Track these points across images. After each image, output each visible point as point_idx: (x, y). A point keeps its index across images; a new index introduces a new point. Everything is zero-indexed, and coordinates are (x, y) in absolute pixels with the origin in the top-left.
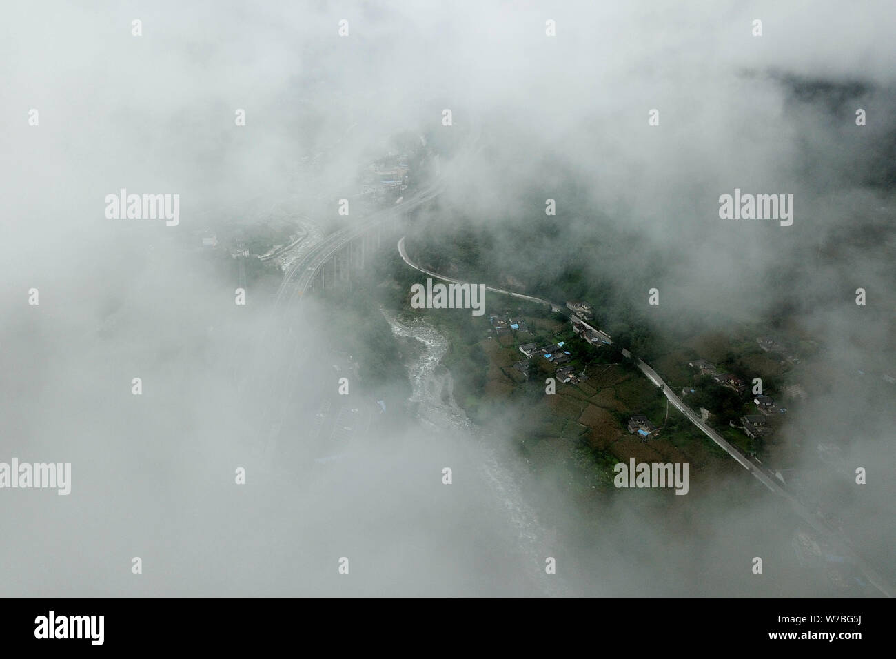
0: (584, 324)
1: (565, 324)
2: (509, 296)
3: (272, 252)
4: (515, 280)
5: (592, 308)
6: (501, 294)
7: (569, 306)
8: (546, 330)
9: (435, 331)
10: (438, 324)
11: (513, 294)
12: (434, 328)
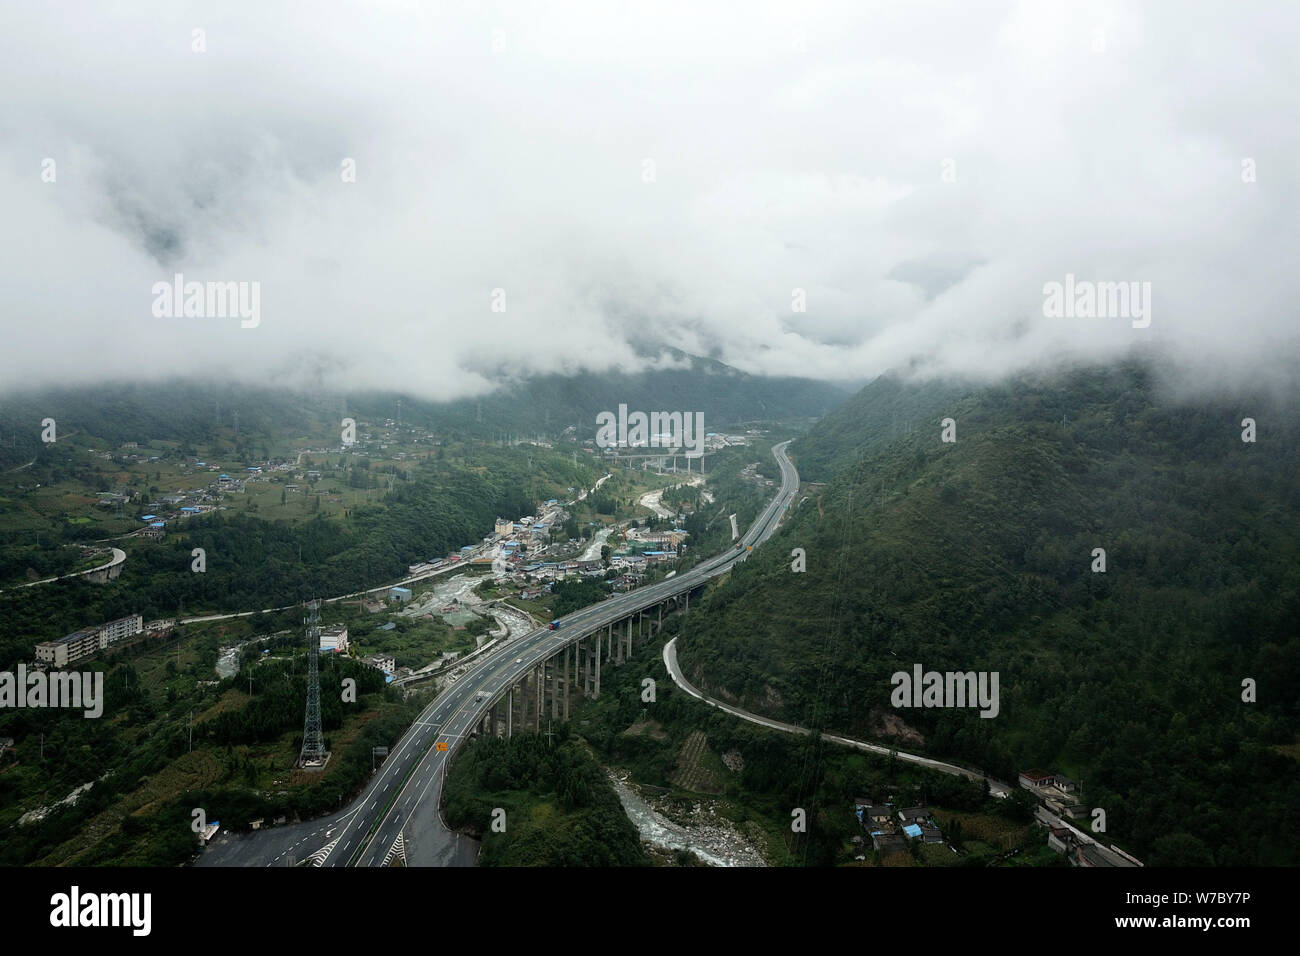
0: (1072, 829)
1: (1026, 828)
2: (894, 759)
3: (438, 663)
4: (902, 724)
5: (1077, 790)
6: (875, 754)
7: (1026, 783)
8: (983, 841)
9: (737, 837)
10: (744, 819)
11: (901, 754)
12: (736, 829)
